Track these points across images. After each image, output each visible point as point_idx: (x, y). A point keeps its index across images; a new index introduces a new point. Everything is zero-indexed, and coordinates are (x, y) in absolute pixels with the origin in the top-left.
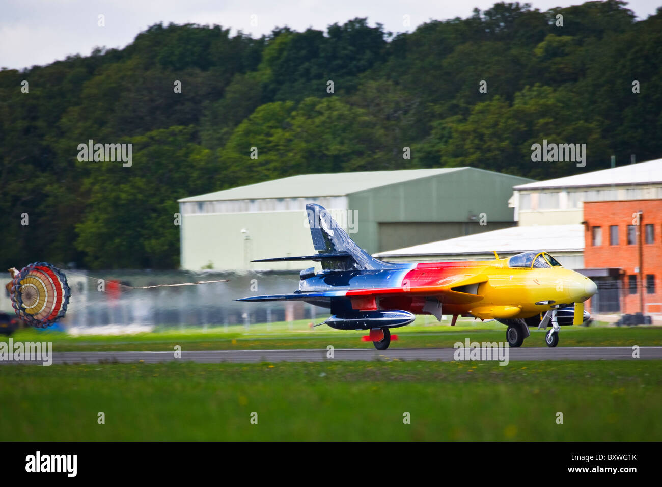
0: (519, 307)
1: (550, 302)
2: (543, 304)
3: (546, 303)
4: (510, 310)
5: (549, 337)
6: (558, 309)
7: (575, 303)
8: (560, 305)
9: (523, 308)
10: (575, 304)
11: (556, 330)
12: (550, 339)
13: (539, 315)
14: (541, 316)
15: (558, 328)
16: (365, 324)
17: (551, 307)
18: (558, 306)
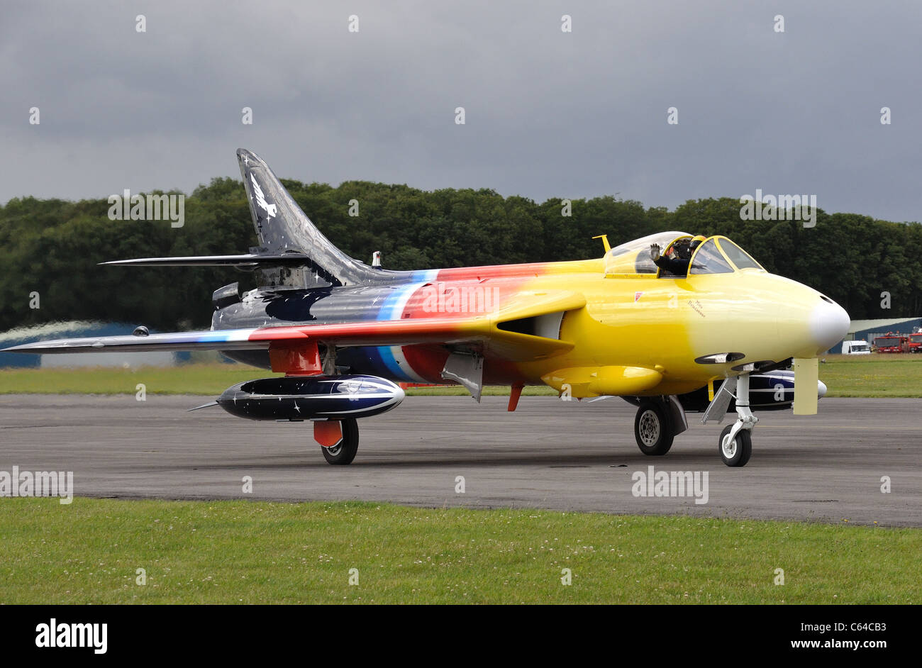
0: (658, 370)
1: (731, 357)
2: (713, 361)
3: (722, 358)
4: (636, 375)
5: (729, 442)
6: (752, 373)
7: (794, 360)
8: (757, 365)
9: (665, 371)
10: (794, 362)
11: (746, 427)
12: (731, 447)
13: (706, 388)
14: (711, 391)
15: (751, 420)
16: (297, 408)
17: (734, 369)
18: (751, 368)
